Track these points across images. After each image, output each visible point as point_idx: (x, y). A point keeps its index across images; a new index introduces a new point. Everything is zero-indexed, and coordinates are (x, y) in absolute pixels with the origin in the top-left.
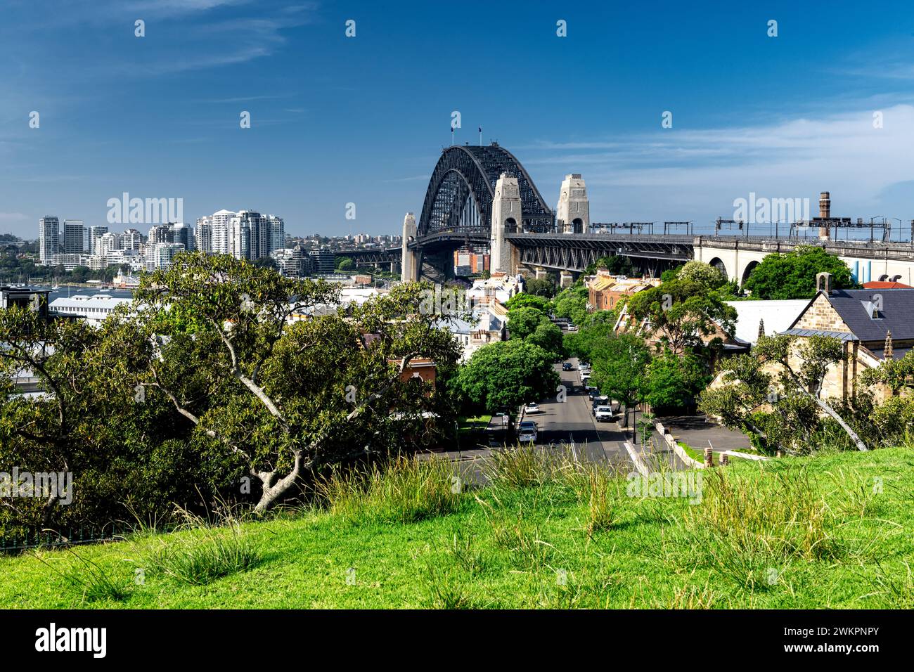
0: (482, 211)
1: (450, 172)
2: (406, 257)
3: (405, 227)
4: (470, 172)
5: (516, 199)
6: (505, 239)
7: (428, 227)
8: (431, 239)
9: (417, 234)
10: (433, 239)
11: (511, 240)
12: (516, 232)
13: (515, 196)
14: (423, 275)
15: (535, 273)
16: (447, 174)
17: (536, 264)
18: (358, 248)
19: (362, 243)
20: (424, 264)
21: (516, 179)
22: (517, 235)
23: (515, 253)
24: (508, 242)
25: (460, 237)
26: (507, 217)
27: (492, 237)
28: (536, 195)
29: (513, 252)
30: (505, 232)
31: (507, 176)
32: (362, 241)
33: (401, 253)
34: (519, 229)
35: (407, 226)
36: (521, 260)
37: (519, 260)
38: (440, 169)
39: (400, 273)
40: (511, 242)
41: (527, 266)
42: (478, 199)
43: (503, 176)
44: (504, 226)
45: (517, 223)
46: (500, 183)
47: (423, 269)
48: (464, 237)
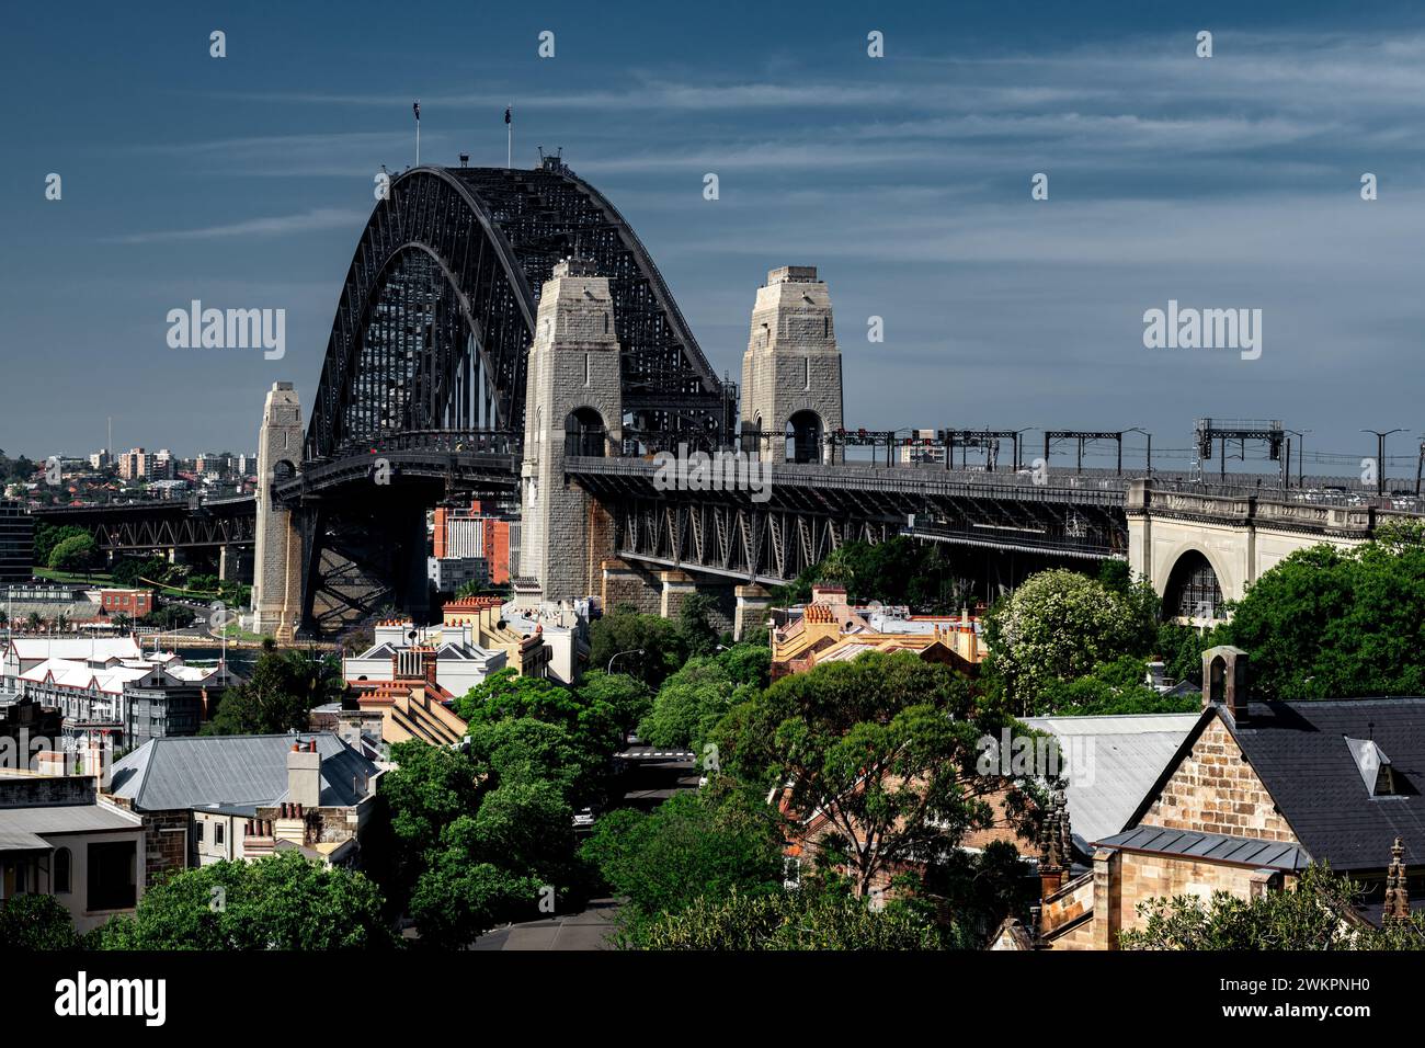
0: (501, 383)
1: (407, 251)
2: (268, 531)
3: (264, 428)
4: (471, 256)
5: (604, 347)
6: (567, 478)
7: (339, 431)
8: (344, 472)
9: (305, 458)
10: (351, 471)
11: (586, 482)
12: (602, 454)
13: (599, 337)
14: (323, 588)
15: (659, 587)
16: (398, 258)
17: (662, 561)
18: (129, 495)
19: (143, 480)
20: (325, 552)
21: (604, 281)
22: (609, 464)
23: (600, 521)
24: (574, 487)
25: (430, 467)
26: (572, 404)
27: (526, 471)
28: (678, 334)
29: (591, 521)
30: (566, 453)
31: (575, 271)
32: (141, 471)
33: (254, 515)
34: (614, 443)
35: (273, 427)
36: (619, 545)
37: (612, 544)
38: (378, 243)
39: (250, 581)
40: (586, 488)
41: (636, 566)
42: (489, 344)
43: (561, 269)
44: (561, 435)
45: (607, 424)
46: (551, 293)
47: (324, 568)
48: (442, 467)
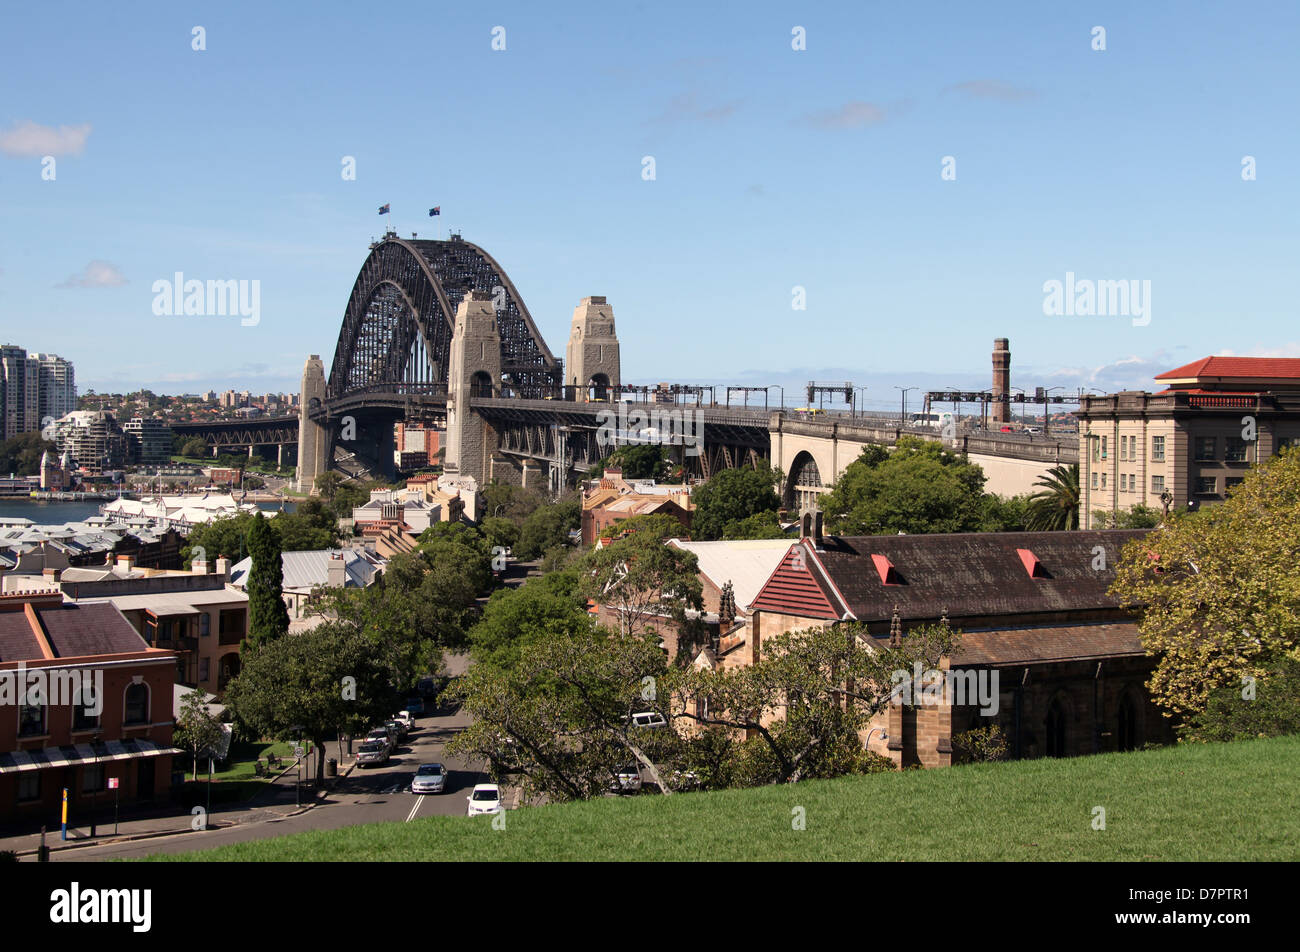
0: (435, 358)
1: (384, 285)
2: (305, 434)
3: (304, 380)
4: (419, 289)
5: (491, 339)
6: (472, 410)
7: (345, 382)
8: (348, 405)
9: (327, 396)
11: (482, 411)
12: (491, 397)
13: (489, 333)
15: (520, 469)
16: (378, 288)
17: (523, 454)
18: (226, 416)
19: (234, 408)
20: (337, 448)
21: (492, 304)
22: (494, 402)
23: (489, 433)
24: (476, 416)
25: (396, 402)
26: (474, 370)
27: (449, 405)
28: (531, 332)
29: (484, 433)
30: (471, 395)
31: (476, 297)
32: (232, 403)
33: (297, 427)
34: (497, 391)
35: (307, 379)
36: (500, 446)
37: (496, 445)
38: (367, 279)
40: (482, 415)
41: (508, 456)
42: (428, 336)
43: (468, 297)
44: (469, 386)
45: (493, 381)
46: (463, 310)
47: (337, 457)
48: (403, 403)
